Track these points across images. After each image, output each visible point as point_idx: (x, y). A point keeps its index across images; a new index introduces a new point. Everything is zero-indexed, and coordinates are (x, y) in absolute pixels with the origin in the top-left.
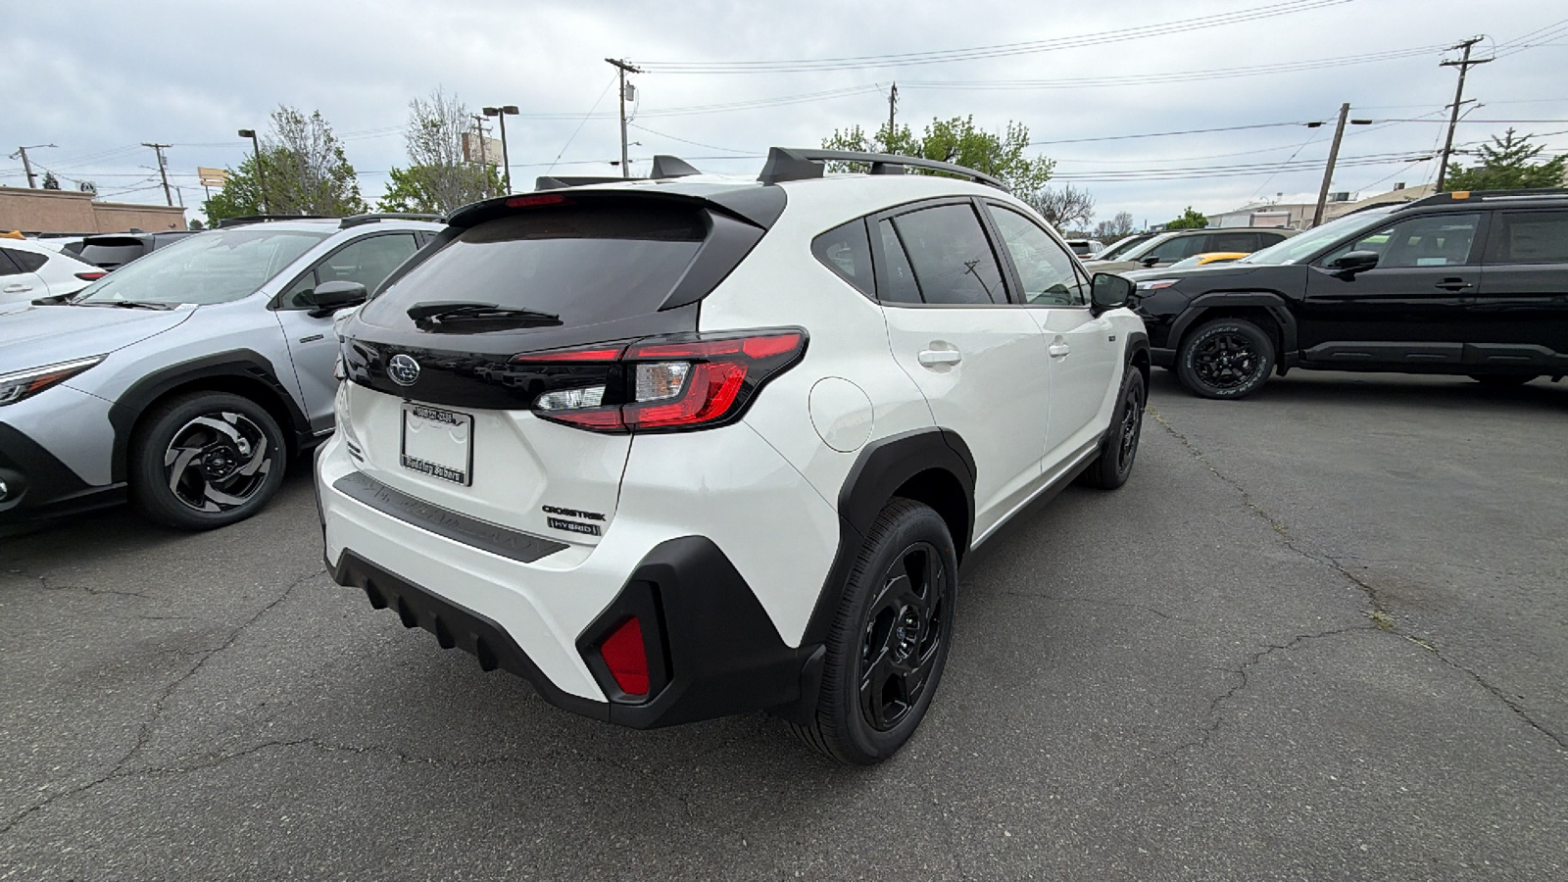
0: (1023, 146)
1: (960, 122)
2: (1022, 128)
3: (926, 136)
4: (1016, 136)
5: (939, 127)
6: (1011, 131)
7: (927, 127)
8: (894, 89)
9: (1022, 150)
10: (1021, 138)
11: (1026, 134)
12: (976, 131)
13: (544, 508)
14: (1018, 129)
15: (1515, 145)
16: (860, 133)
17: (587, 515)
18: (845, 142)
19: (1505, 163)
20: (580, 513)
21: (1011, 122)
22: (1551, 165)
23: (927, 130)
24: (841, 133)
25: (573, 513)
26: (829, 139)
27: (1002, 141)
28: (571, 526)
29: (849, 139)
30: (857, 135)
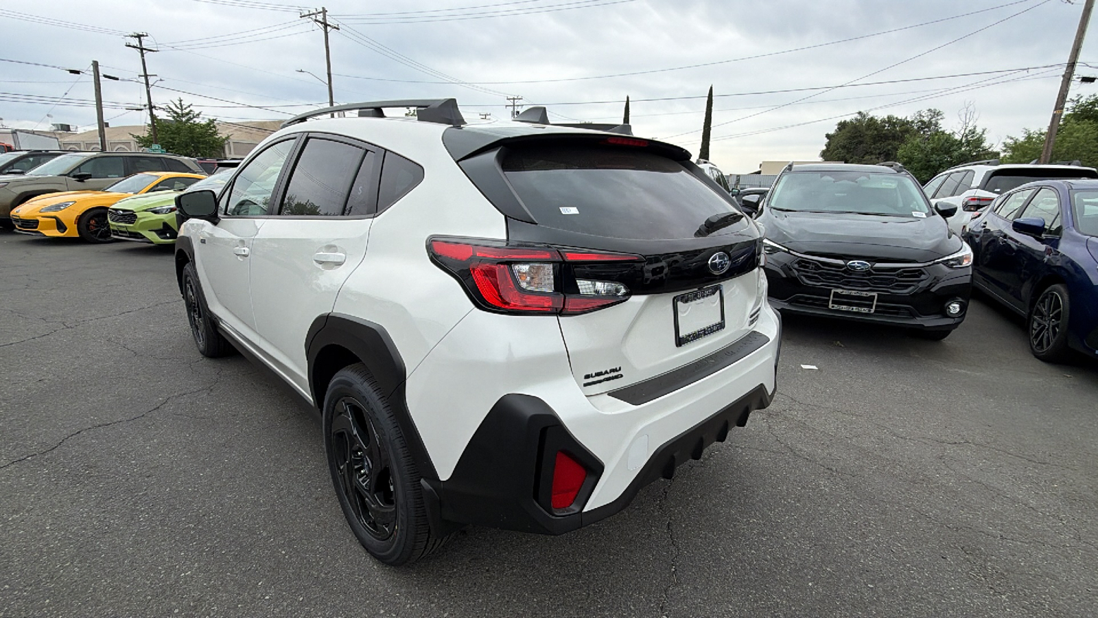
15: (185, 109)
19: (184, 119)
22: (208, 125)
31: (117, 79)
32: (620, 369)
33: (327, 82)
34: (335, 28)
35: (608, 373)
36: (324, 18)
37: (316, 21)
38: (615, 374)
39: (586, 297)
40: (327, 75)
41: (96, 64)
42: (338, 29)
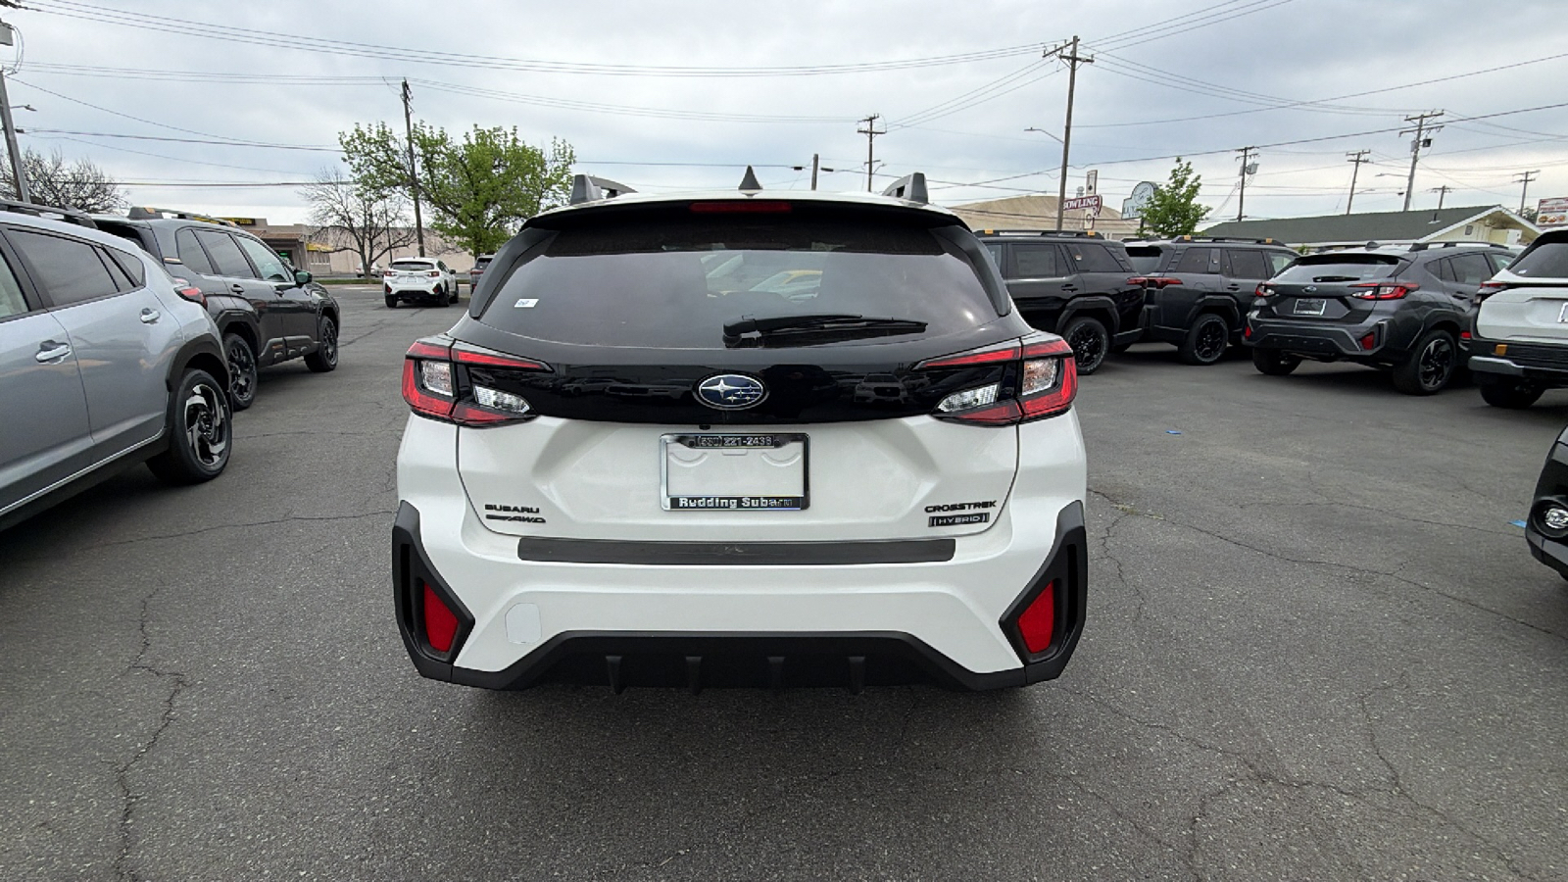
0: (570, 163)
1: (502, 132)
2: (567, 145)
3: (466, 143)
4: (562, 152)
5: (481, 135)
6: (556, 147)
7: (467, 133)
8: (405, 85)
9: (570, 167)
10: (568, 154)
11: (572, 152)
12: (520, 144)
13: (926, 510)
14: (562, 146)
16: (387, 129)
17: (977, 505)
18: (369, 139)
20: (970, 505)
21: (555, 138)
23: (467, 136)
24: (364, 129)
25: (962, 507)
26: (348, 134)
27: (548, 155)
28: (957, 520)
29: (374, 135)
30: (384, 133)
31: (831, 170)
32: (538, 511)
33: (1064, 140)
34: (1088, 61)
35: (518, 511)
36: (1074, 51)
37: (1061, 57)
38: (527, 514)
39: (486, 409)
40: (1064, 130)
41: (816, 158)
42: (1092, 61)
